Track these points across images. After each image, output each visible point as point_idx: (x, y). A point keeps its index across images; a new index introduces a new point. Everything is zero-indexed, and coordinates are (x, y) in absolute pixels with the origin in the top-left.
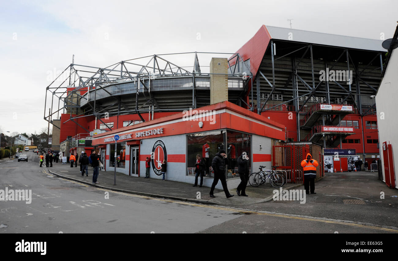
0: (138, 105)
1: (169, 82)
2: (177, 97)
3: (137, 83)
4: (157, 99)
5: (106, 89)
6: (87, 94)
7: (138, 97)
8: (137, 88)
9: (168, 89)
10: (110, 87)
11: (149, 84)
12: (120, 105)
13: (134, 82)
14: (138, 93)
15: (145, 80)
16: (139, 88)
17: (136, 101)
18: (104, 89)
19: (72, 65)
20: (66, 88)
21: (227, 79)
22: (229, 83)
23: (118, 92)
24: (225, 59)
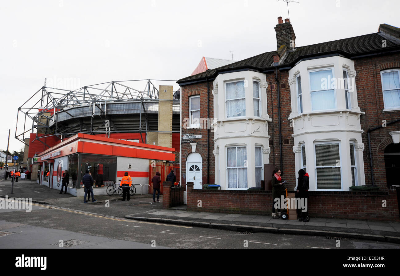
0: (93, 127)
1: (123, 106)
2: (131, 119)
3: (92, 107)
4: (114, 122)
5: (68, 112)
6: (53, 116)
7: (93, 119)
8: (93, 112)
9: (122, 113)
10: (72, 110)
11: (105, 108)
12: (82, 126)
13: (89, 106)
14: (93, 116)
15: (102, 105)
16: (94, 112)
17: (91, 124)
18: (66, 112)
19: (44, 88)
20: (38, 109)
21: (171, 105)
22: (173, 108)
23: (80, 114)
24: (170, 87)
